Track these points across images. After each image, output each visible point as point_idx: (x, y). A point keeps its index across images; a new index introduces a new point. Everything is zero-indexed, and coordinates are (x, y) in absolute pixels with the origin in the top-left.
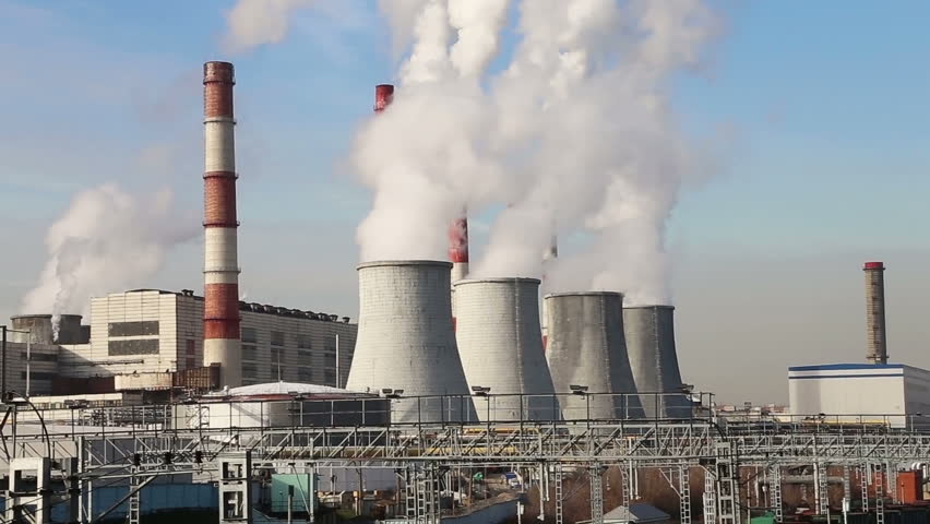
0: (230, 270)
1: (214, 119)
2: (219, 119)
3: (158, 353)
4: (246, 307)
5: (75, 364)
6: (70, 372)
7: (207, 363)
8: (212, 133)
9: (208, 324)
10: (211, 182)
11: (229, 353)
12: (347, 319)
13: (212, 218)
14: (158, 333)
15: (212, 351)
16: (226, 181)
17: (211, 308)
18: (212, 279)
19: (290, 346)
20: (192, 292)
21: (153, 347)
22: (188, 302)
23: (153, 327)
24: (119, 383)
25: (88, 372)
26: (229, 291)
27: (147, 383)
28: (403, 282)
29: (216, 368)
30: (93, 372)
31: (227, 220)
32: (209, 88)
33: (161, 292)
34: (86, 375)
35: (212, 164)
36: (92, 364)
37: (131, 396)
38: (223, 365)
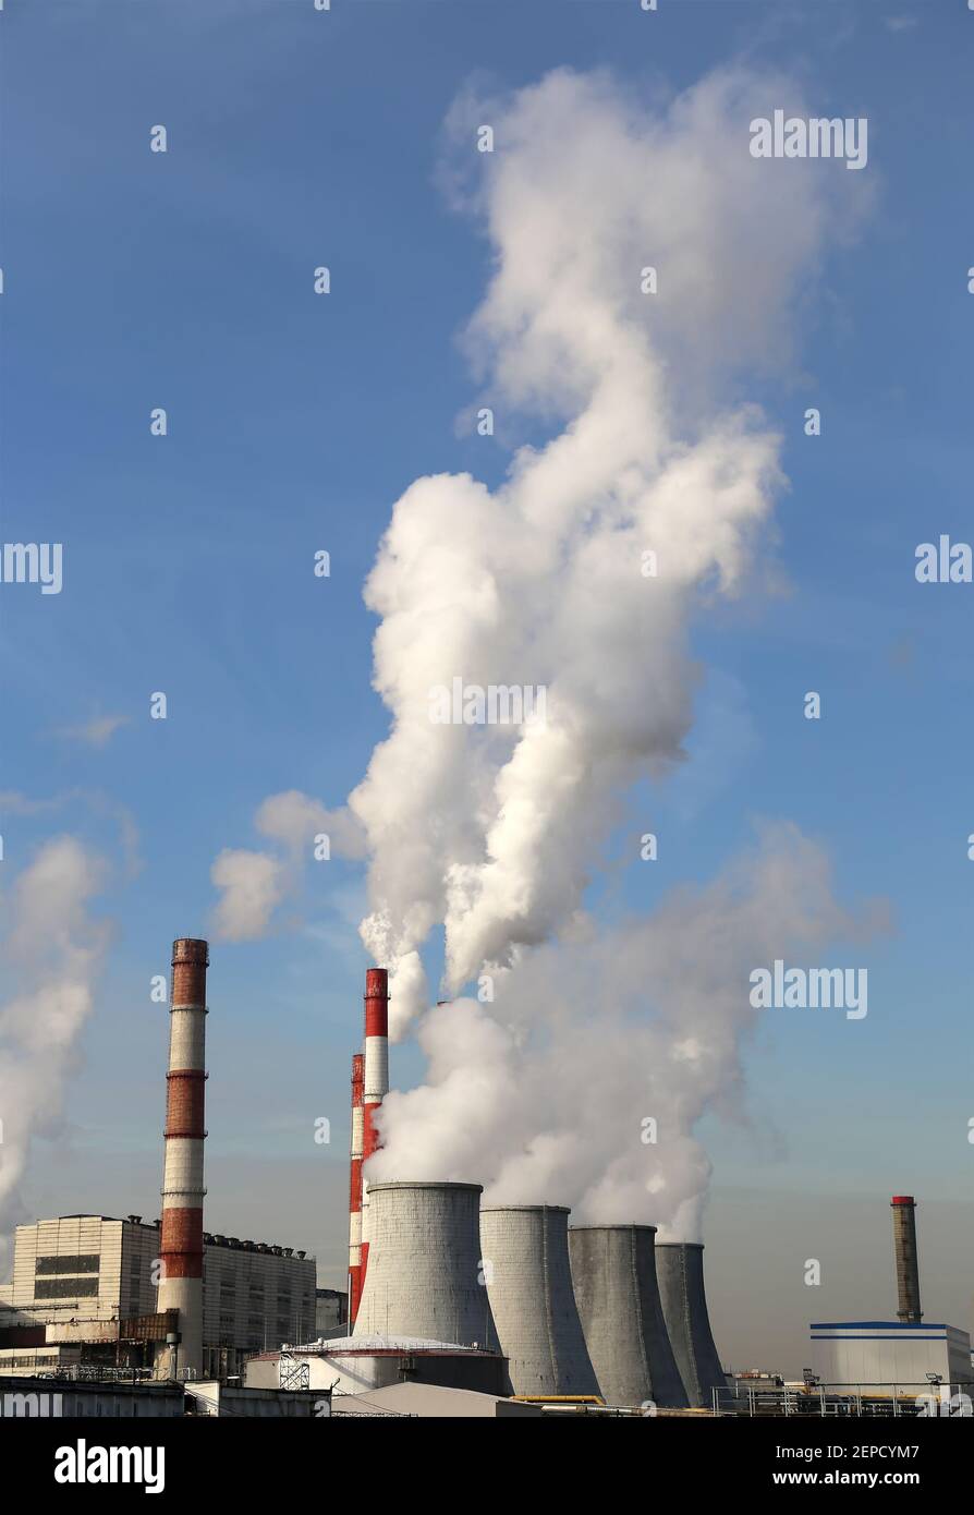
0: (195, 1192)
1: (183, 1006)
2: (190, 1006)
3: (96, 1295)
4: (211, 1241)
7: (162, 1308)
8: (179, 1023)
9: (164, 1260)
10: (176, 1083)
11: (190, 1296)
13: (176, 1127)
14: (98, 1271)
15: (168, 1293)
16: (193, 1081)
17: (170, 1238)
18: (170, 1203)
20: (139, 1219)
21: (91, 1288)
22: (135, 1232)
23: (91, 1263)
24: (51, 1334)
26: (192, 1217)
27: (87, 1334)
28: (427, 1208)
29: (173, 1315)
30: (18, 1319)
31: (193, 1127)
32: (179, 970)
33: (104, 1219)
35: (178, 1061)
36: (16, 1310)
37: (71, 1351)
38: (182, 1311)
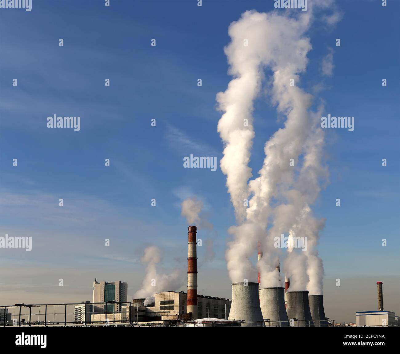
0: (195, 285)
1: (191, 242)
2: (192, 242)
3: (174, 309)
4: (199, 296)
5: (150, 313)
6: (149, 315)
7: (188, 312)
8: (190, 246)
9: (188, 301)
10: (190, 260)
11: (194, 310)
12: (228, 300)
13: (190, 271)
14: (174, 304)
15: (189, 309)
16: (194, 260)
17: (189, 297)
18: (189, 288)
19: (212, 307)
20: (184, 292)
21: (172, 308)
22: (182, 295)
23: (172, 302)
24: (163, 318)
25: (154, 315)
26: (194, 291)
27: (170, 318)
28: (245, 289)
29: (190, 314)
30: (156, 315)
31: (194, 271)
32: (190, 233)
33: (175, 292)
34: (153, 316)
35: (190, 255)
36: (155, 313)
37: (166, 322)
38: (193, 313)
